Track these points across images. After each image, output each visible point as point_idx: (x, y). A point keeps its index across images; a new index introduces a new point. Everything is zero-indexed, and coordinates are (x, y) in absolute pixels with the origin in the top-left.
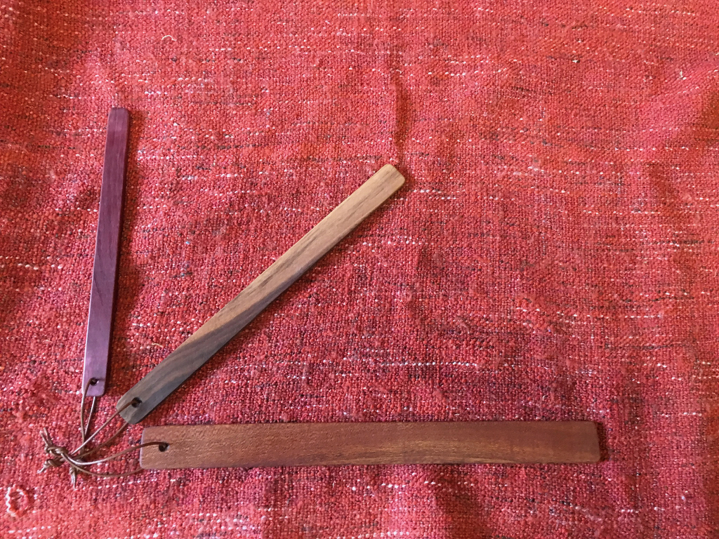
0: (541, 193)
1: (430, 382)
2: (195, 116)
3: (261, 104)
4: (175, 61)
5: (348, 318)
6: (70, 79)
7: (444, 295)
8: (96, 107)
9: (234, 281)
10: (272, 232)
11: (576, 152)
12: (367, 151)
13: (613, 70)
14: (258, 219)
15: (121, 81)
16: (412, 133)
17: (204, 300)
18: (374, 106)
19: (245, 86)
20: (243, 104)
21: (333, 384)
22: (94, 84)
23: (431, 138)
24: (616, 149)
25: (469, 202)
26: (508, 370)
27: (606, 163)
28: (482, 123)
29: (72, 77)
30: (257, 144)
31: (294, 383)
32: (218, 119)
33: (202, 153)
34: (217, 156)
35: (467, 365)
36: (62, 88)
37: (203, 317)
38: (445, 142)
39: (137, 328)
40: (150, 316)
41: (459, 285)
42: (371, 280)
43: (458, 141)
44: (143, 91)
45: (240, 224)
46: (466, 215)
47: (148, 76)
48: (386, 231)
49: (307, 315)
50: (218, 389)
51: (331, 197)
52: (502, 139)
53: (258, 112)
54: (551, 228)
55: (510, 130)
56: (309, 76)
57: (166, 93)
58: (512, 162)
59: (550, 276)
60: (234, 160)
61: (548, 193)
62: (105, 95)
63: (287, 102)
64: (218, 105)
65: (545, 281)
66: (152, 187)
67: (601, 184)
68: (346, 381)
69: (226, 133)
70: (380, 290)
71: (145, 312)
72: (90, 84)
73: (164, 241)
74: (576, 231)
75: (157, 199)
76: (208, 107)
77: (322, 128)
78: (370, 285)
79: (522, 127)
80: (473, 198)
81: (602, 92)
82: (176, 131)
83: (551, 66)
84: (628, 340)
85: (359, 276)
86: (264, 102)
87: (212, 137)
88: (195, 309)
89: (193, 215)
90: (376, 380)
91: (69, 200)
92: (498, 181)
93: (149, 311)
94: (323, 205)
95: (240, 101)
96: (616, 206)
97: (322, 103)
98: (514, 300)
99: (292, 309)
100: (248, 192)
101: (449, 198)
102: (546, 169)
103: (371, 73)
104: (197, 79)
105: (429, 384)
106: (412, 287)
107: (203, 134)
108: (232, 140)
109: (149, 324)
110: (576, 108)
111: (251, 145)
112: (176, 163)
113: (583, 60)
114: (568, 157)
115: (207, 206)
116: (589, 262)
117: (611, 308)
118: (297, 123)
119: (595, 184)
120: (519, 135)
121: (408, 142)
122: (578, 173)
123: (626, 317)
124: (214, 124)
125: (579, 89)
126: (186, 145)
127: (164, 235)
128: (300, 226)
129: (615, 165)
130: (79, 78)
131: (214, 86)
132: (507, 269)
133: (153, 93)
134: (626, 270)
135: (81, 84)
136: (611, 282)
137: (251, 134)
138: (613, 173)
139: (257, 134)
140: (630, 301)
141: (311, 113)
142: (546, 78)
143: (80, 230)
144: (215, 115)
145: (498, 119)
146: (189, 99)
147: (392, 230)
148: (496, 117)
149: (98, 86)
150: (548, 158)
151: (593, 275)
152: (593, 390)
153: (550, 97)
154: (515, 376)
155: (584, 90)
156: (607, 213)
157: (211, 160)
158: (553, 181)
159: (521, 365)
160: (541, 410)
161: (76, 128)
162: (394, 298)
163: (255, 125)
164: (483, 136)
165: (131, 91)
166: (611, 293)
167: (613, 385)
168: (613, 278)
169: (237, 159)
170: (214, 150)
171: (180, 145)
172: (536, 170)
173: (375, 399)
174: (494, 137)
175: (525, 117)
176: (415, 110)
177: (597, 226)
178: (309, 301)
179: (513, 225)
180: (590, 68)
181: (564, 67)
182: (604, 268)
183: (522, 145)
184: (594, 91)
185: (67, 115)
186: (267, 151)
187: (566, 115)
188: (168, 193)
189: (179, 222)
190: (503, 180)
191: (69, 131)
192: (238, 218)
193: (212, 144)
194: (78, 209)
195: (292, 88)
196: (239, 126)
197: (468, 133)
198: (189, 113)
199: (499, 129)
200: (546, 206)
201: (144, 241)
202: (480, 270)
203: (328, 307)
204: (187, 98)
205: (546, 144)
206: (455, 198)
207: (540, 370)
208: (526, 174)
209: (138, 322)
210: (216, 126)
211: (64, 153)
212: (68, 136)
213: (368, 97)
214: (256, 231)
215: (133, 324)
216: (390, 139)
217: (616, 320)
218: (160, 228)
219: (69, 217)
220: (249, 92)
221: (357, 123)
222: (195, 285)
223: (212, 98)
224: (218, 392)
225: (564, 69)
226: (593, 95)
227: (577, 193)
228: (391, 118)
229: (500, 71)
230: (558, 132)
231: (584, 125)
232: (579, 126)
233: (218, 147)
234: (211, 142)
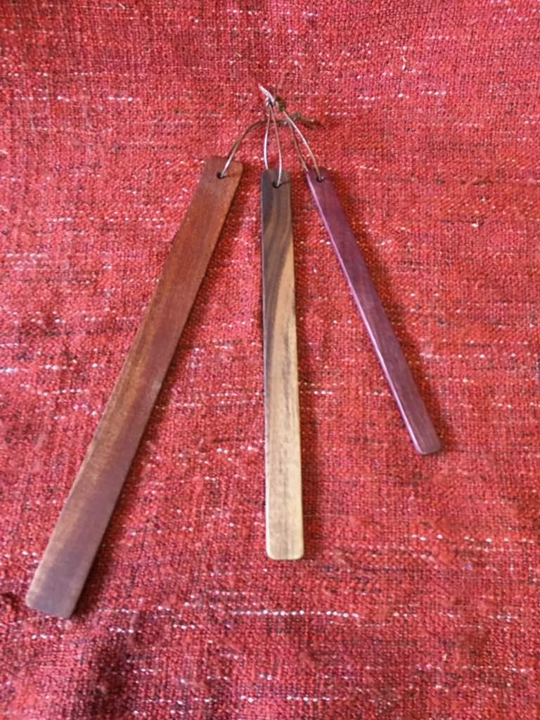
0: (438, 383)
1: (296, 639)
2: (22, 296)
3: (102, 283)
4: (6, 234)
5: (194, 550)
9: (54, 502)
11: (480, 332)
13: (525, 232)
14: (89, 423)
17: (15, 528)
18: (235, 282)
19: (84, 261)
20: (80, 282)
21: (169, 639)
24: (531, 326)
25: (349, 398)
26: (399, 621)
27: (519, 343)
30: (92, 331)
31: (118, 639)
32: (48, 299)
33: (25, 340)
34: (44, 344)
35: (346, 615)
38: (318, 323)
41: (337, 506)
43: (335, 322)
45: (66, 430)
46: (345, 414)
48: (246, 434)
49: (143, 545)
50: (23, 646)
51: (179, 392)
53: (97, 292)
55: (399, 309)
59: (452, 489)
60: (64, 349)
61: (447, 384)
63: (132, 280)
64: (51, 283)
65: (447, 497)
67: (513, 368)
68: (186, 635)
69: (58, 316)
70: (237, 511)
74: (484, 429)
76: (39, 286)
78: (225, 504)
79: (413, 304)
80: (353, 393)
81: (512, 257)
83: (446, 233)
85: (211, 493)
86: (105, 280)
87: (39, 322)
89: (11, 420)
90: (226, 634)
95: (76, 279)
96: (533, 395)
98: (408, 526)
99: (124, 537)
100: (79, 391)
102: (441, 355)
103: (233, 243)
104: (29, 255)
105: (294, 642)
107: (29, 318)
108: (63, 325)
110: (481, 278)
111: (85, 332)
113: (487, 221)
114: (470, 339)
115: (28, 409)
116: (502, 469)
117: (536, 528)
118: (142, 307)
119: (506, 368)
120: (410, 315)
122: (482, 356)
124: (44, 305)
125: (483, 256)
126: (7, 331)
129: (530, 345)
131: (48, 261)
132: (398, 485)
136: (533, 494)
137: (86, 319)
138: (529, 354)
139: (93, 319)
142: (441, 248)
144: (45, 295)
146: (18, 277)
147: (253, 432)
150: (445, 340)
151: (509, 485)
153: (447, 268)
154: (408, 630)
155: (490, 257)
156: (522, 405)
157: (36, 348)
158: (452, 368)
160: (443, 675)
162: (255, 519)
163: (92, 307)
166: (534, 508)
168: (535, 488)
169: (67, 348)
170: (40, 337)
172: (429, 356)
173: (222, 661)
175: (417, 292)
177: (510, 422)
178: (146, 527)
180: (496, 231)
181: (462, 233)
182: (522, 476)
183: (413, 327)
184: (502, 257)
186: (104, 339)
187: (468, 287)
192: (65, 423)
193: (38, 330)
195: (139, 263)
196: (73, 307)
198: (15, 293)
202: (363, 486)
203: (170, 534)
204: (16, 276)
205: (442, 323)
206: (331, 393)
207: (442, 619)
210: (46, 307)
216: (252, 320)
220: (89, 267)
222: (5, 509)
223: (45, 275)
224: (24, 651)
225: (463, 234)
226: (502, 262)
227: (484, 381)
228: (254, 295)
229: (383, 244)
230: (457, 308)
231: (491, 298)
232: (484, 300)
233: (46, 334)
234: (38, 328)
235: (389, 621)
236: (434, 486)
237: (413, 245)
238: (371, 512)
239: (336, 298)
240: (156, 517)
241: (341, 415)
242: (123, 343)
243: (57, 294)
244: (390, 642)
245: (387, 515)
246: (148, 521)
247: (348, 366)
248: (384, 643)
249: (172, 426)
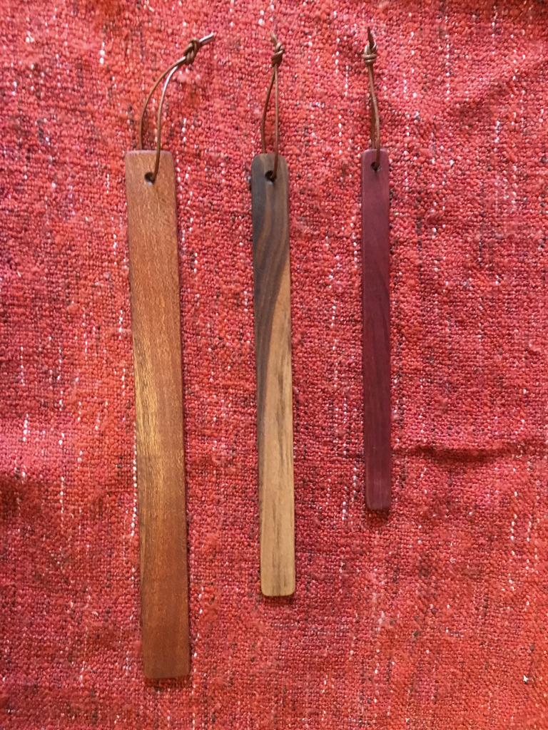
0: (350, 625)
1: (113, 482)
2: (465, 189)
3: (478, 275)
4: (542, 161)
5: (192, 384)
6: (519, 22)
7: (219, 501)
8: (481, 58)
9: (241, 244)
10: (305, 291)
11: (403, 672)
12: (410, 410)
13: (513, 724)
14: (321, 273)
15: (515, 89)
16: (434, 468)
17: (216, 207)
18: (472, 420)
19: (506, 253)
20: (480, 250)
21: (113, 365)
22: (513, 53)
23: (426, 491)
24: (407, 720)
25: (337, 536)
26: (128, 572)
27: (389, 707)
28: (442, 557)
29: (522, 23)
30: (422, 269)
31: (114, 318)
32: (460, 217)
33: (411, 198)
34: (408, 217)
35: (133, 525)
36: (507, 11)
37: (195, 206)
38: (419, 509)
39: (181, 126)
40: (195, 140)
41: (230, 520)
42: (241, 413)
43: (420, 527)
44: (501, 119)
45: (314, 250)
46: (320, 532)
47: (520, 126)
48: (303, 433)
49: (198, 335)
50: (107, 226)
51: (350, 364)
52: (420, 581)
53: (468, 270)
54: (304, 635)
55: (433, 591)
56: (516, 337)
57: (495, 149)
58: (390, 591)
59: (244, 629)
60: (402, 240)
61: (349, 634)
62: (495, 70)
63: (481, 307)
64: (480, 218)
65: (238, 623)
66: (367, 135)
67: (361, 699)
68: (117, 381)
69: (440, 229)
70: (228, 423)
71: (201, 134)
72: (513, 48)
73: (292, 155)
74: (302, 665)
75: (350, 141)
76: (476, 205)
77: (443, 353)
78: (235, 412)
79: (438, 607)
80: (343, 541)
81: (485, 708)
82: (442, 163)
83: (518, 648)
84: (165, 715)
85: (246, 398)
86: (483, 278)
87: (433, 211)
88: (204, 196)
89: (324, 191)
90: (116, 417)
91: (350, 28)
92: (364, 573)
93: (201, 138)
94: (339, 354)
95: (484, 247)
96: (333, 714)
97: (478, 353)
98: (212, 584)
99: (206, 316)
100: (356, 259)
101: (344, 511)
102: (381, 633)
103: (518, 418)
104: (514, 190)
105: (110, 480)
106: (230, 462)
107: (437, 198)
108: (429, 237)
109: (185, 139)
110: (463, 675)
111: (421, 262)
112: (399, 164)
113: (529, 689)
114: (397, 661)
115: (336, 208)
116: (262, 678)
117: (205, 698)
118: (450, 321)
119: (362, 692)
120: (426, 603)
121: (422, 463)
122: (376, 671)
123: (194, 715)
124: (452, 213)
125: (489, 680)
126: (422, 177)
127: (299, 155)
128: (311, 326)
129: (386, 717)
130: (521, 33)
131: (507, 213)
132: (250, 578)
133: (497, 132)
134: (251, 719)
135: (512, 36)
136: (237, 701)
137: (436, 262)
138: (376, 715)
139: (436, 269)
140: (214, 721)
141: (464, 340)
142: (502, 639)
143: (310, 44)
144: (465, 213)
145: (448, 578)
146: (487, 180)
147: (304, 440)
148: (451, 574)
149: (509, 58)
150: (396, 637)
152: (106, 670)
153: (478, 643)
154: (120, 580)
155: (487, 686)
156: (324, 703)
157: (403, 210)
158: (365, 641)
159: (134, 587)
160: (82, 609)
161: (451, 32)
162: (219, 441)
163: (450, 266)
164: (424, 557)
165: (501, 103)
167: (112, 693)
168: (242, 704)
169: (402, 243)
170: (416, 213)
171: (423, 169)
172: (380, 621)
173: (93, 415)
174: (423, 571)
175: (451, 612)
176: (465, 472)
177: (307, 690)
178: (215, 337)
179: (308, 590)
180: (517, 696)
181: (518, 663)
183: (413, 607)
184: (486, 698)
185: (469, 19)
186: (412, 282)
187: (454, 662)
188: (359, 155)
189: (316, 174)
190: (366, 579)
191: (444, 22)
192: (321, 248)
193: (423, 210)
194: (338, 40)
195: (500, 315)
196: (450, 246)
197: (429, 539)
198: (468, 180)
199: (434, 577)
200: (333, 630)
201: (293, 129)
202: (249, 545)
203: (207, 360)
204: (489, 178)
205: (415, 635)
206: (343, 518)
207: (129, 610)
208: (374, 609)
209: (188, 126)
210: (451, 216)
211: (413, 17)
212: (439, 21)
213: (486, 413)
214: (306, 271)
215: (185, 120)
216: (425, 440)
217: (190, 703)
218: (308, 149)
219: (326, 29)
220: (497, 259)
221: (449, 398)
222: (234, 195)
223: (490, 211)
224: (103, 226)
225: (516, 664)
226: (481, 697)
227: (350, 669)
228: (454, 442)
229: (510, 581)
230: (430, 650)
231: (440, 683)
232: (439, 677)
233: (419, 219)
234: (426, 210)
235: (127, 563)
236: (249, 613)
237: (507, 612)
238: (225, 551)
239: (446, 528)
240: (224, 346)
241: (319, 528)
242: (407, 302)
243: (467, 227)
244: (110, 564)
245: (222, 566)
246: (220, 338)
247: (370, 537)
248: (108, 559)
249: (314, 359)
